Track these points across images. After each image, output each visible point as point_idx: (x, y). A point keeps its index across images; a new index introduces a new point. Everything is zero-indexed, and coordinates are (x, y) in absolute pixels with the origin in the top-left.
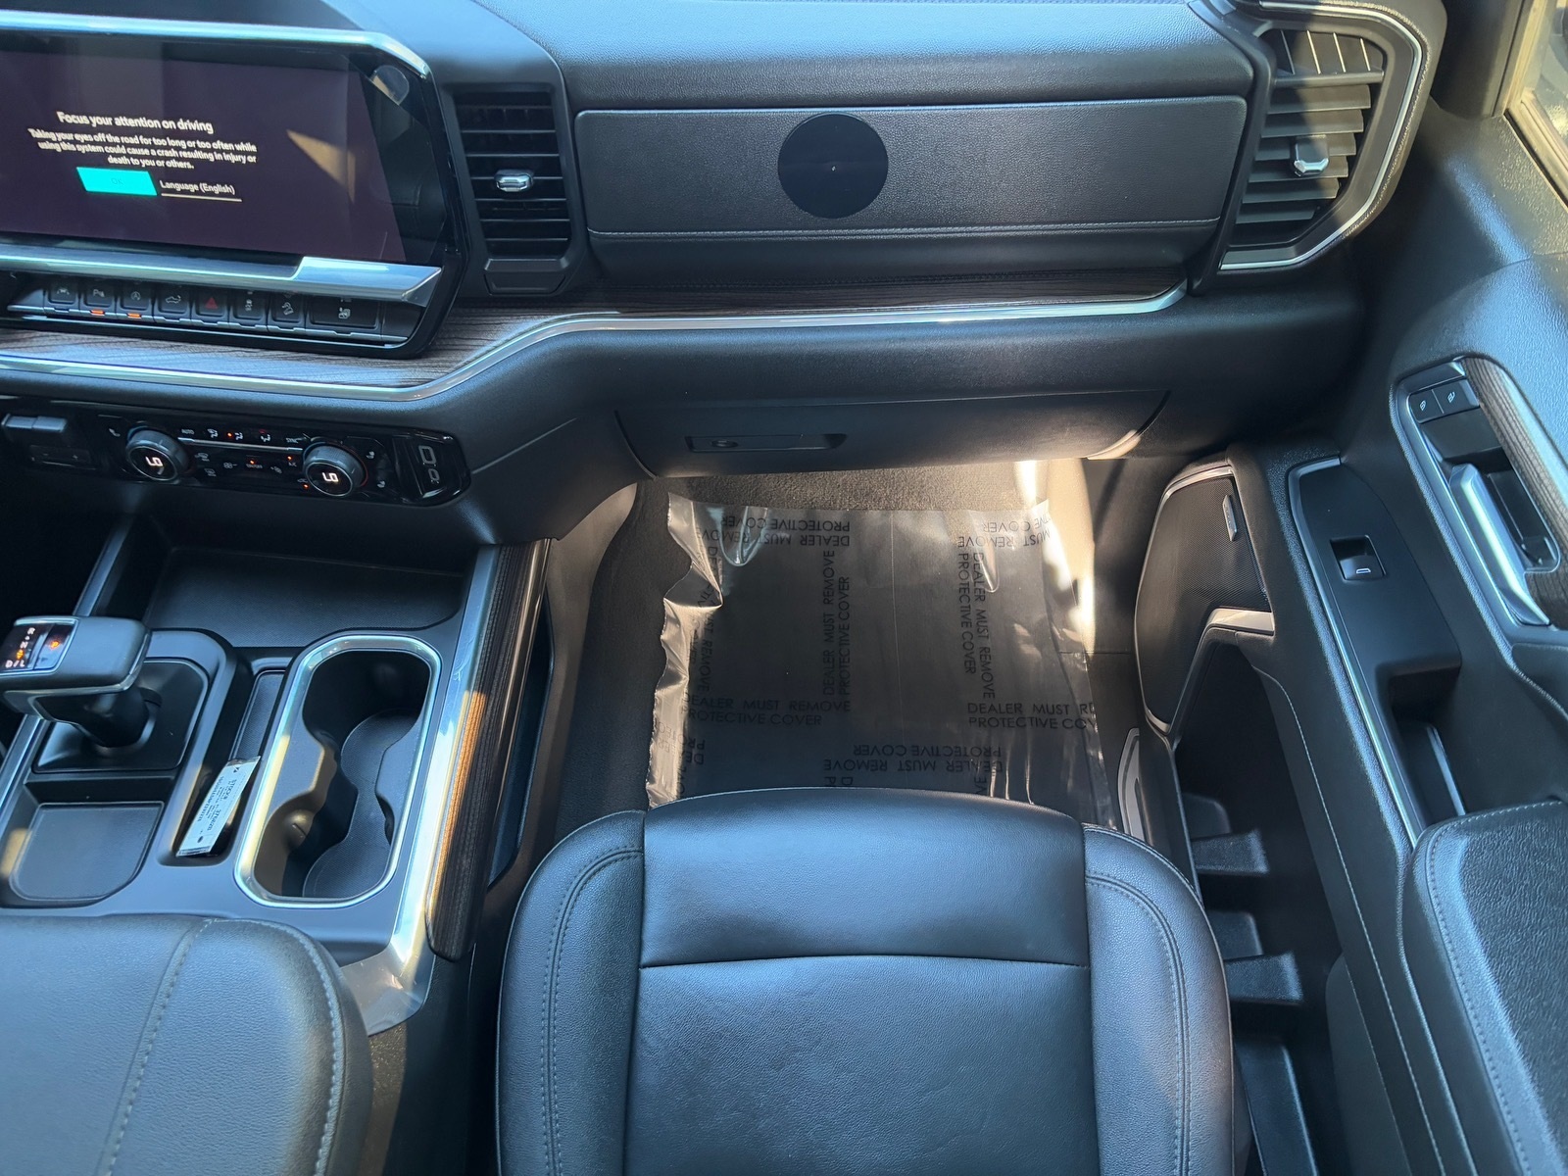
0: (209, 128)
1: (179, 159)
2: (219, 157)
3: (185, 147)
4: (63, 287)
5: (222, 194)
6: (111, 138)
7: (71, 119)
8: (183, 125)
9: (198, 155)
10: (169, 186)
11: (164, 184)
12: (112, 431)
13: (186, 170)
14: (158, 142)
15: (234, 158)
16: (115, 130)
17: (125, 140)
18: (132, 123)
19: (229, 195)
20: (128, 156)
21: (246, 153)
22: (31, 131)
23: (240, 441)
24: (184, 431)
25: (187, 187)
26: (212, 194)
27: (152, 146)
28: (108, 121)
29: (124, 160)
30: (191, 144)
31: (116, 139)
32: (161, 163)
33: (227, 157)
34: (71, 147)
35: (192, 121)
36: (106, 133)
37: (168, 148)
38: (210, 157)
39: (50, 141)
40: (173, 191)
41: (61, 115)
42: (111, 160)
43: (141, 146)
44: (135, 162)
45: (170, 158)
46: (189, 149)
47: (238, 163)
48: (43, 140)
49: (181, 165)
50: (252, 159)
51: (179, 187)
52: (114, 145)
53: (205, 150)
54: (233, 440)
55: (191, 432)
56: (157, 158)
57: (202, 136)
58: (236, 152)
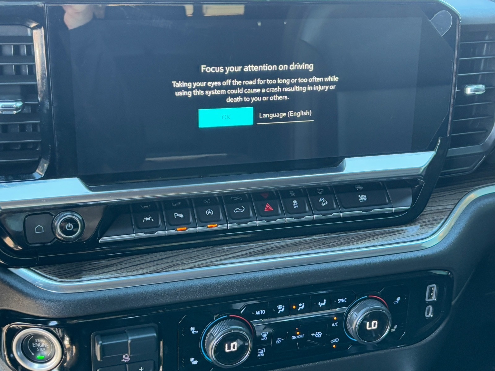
0: (311, 67)
1: (279, 94)
2: (310, 88)
3: (288, 83)
4: (148, 216)
5: (302, 118)
6: (235, 82)
7: (210, 70)
8: (293, 67)
9: (297, 88)
10: (265, 116)
11: (262, 115)
12: (192, 329)
13: (283, 101)
14: (269, 82)
15: (320, 88)
16: (241, 76)
17: (246, 82)
18: (256, 68)
19: (307, 117)
20: (243, 95)
21: (330, 83)
22: (174, 82)
23: (302, 312)
24: (257, 313)
25: (278, 115)
26: (295, 118)
27: (266, 86)
28: (238, 69)
29: (238, 99)
30: (294, 81)
31: (239, 83)
32: (265, 99)
33: (316, 88)
34: (201, 93)
35: (301, 64)
36: (233, 79)
37: (275, 86)
38: (304, 89)
39: (186, 89)
40: (267, 120)
41: (203, 68)
42: (229, 100)
43: (257, 86)
44: (246, 99)
45: (272, 94)
46: (291, 85)
47: (323, 91)
48: (180, 89)
49: (280, 98)
50: (333, 87)
51: (272, 116)
52: (235, 87)
53: (302, 85)
54: (296, 312)
55: (263, 312)
56: (266, 94)
57: (305, 74)
58: (323, 84)
